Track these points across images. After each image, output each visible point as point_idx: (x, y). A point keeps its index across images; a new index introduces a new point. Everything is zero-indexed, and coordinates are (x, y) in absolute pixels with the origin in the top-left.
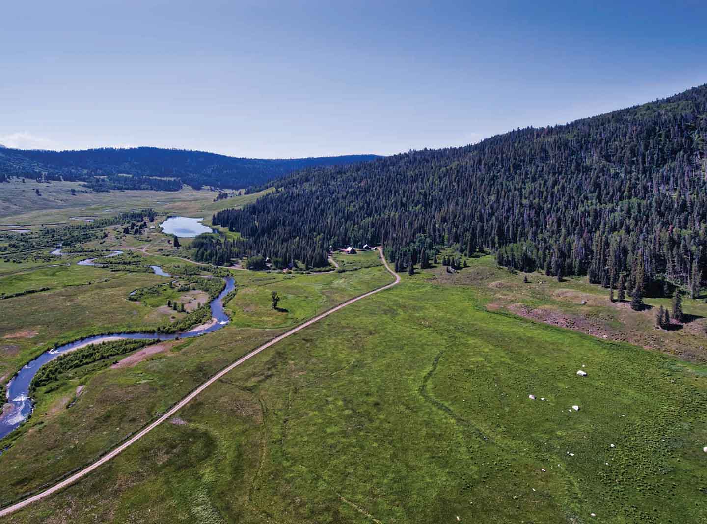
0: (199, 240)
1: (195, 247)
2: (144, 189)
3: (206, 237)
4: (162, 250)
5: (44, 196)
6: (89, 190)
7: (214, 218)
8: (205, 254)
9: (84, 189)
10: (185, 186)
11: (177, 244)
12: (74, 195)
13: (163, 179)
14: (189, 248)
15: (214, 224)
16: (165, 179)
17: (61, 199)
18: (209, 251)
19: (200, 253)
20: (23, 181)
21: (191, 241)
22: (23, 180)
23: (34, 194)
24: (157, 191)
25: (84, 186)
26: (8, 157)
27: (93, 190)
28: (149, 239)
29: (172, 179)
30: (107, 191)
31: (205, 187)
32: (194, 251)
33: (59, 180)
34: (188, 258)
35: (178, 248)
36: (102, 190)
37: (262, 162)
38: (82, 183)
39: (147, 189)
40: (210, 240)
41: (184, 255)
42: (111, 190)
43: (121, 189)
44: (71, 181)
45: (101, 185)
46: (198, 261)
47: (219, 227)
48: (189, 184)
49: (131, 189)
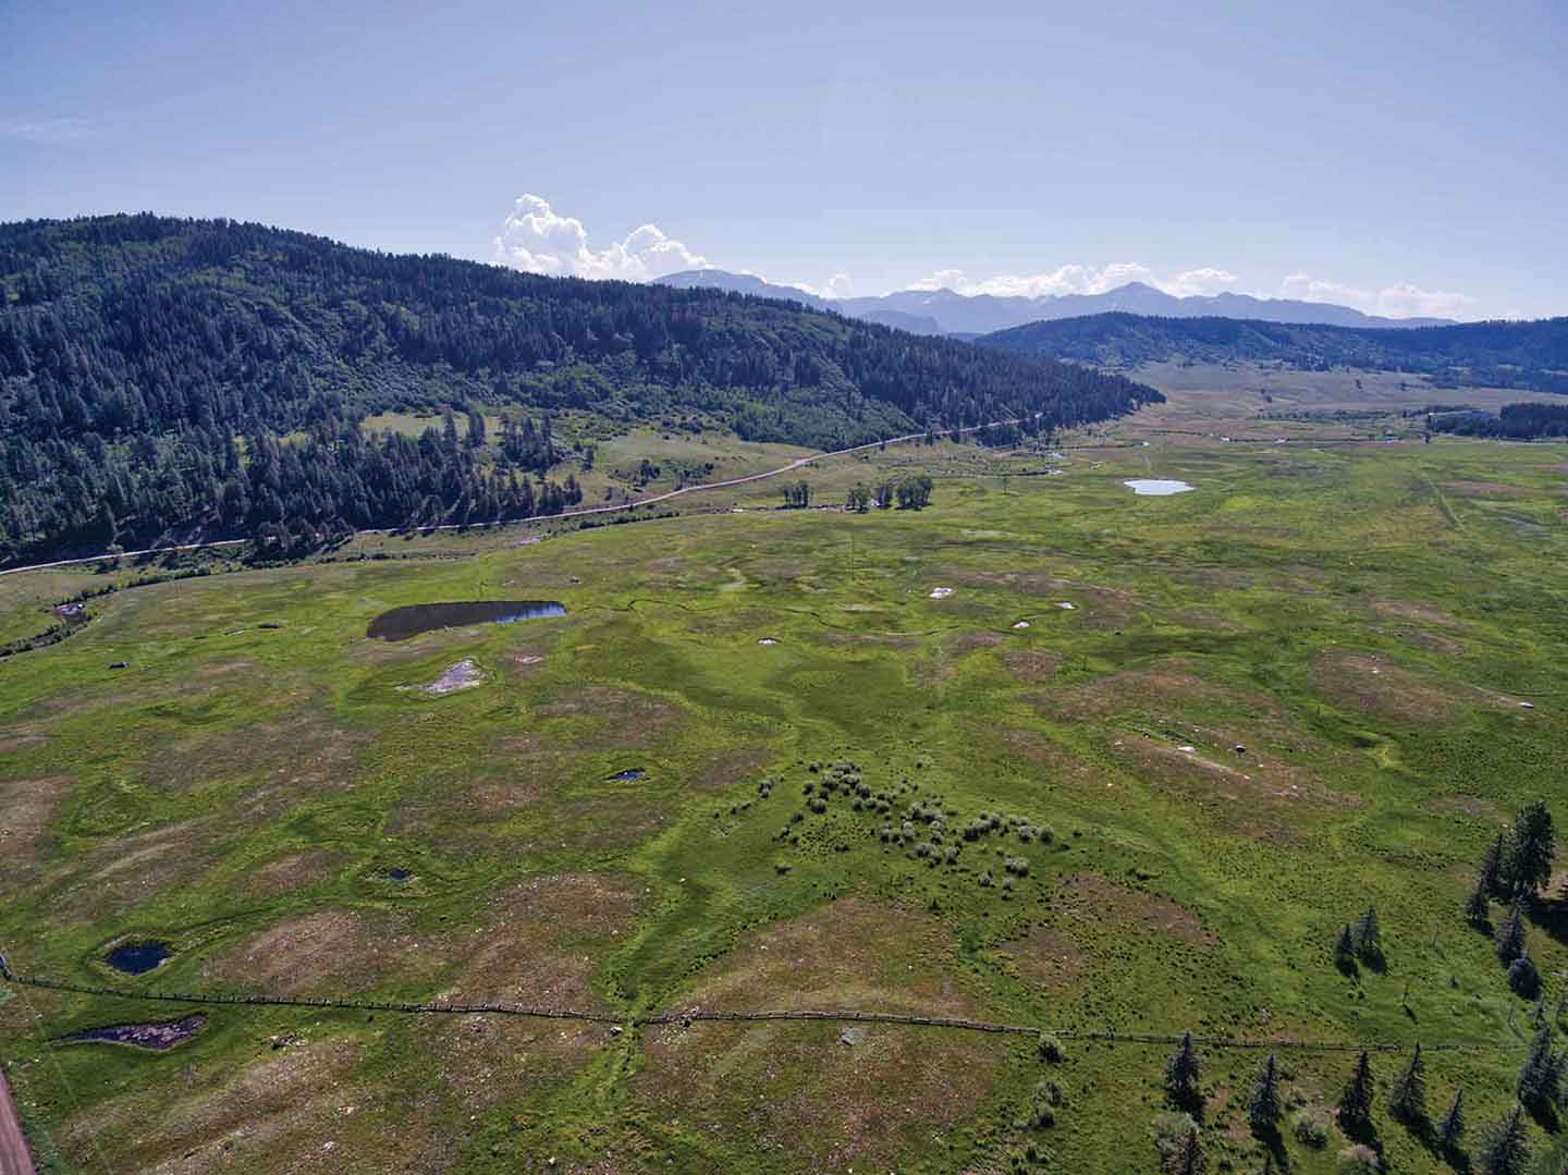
20: (1348, 371)
23: (1354, 384)
45: (1450, 380)
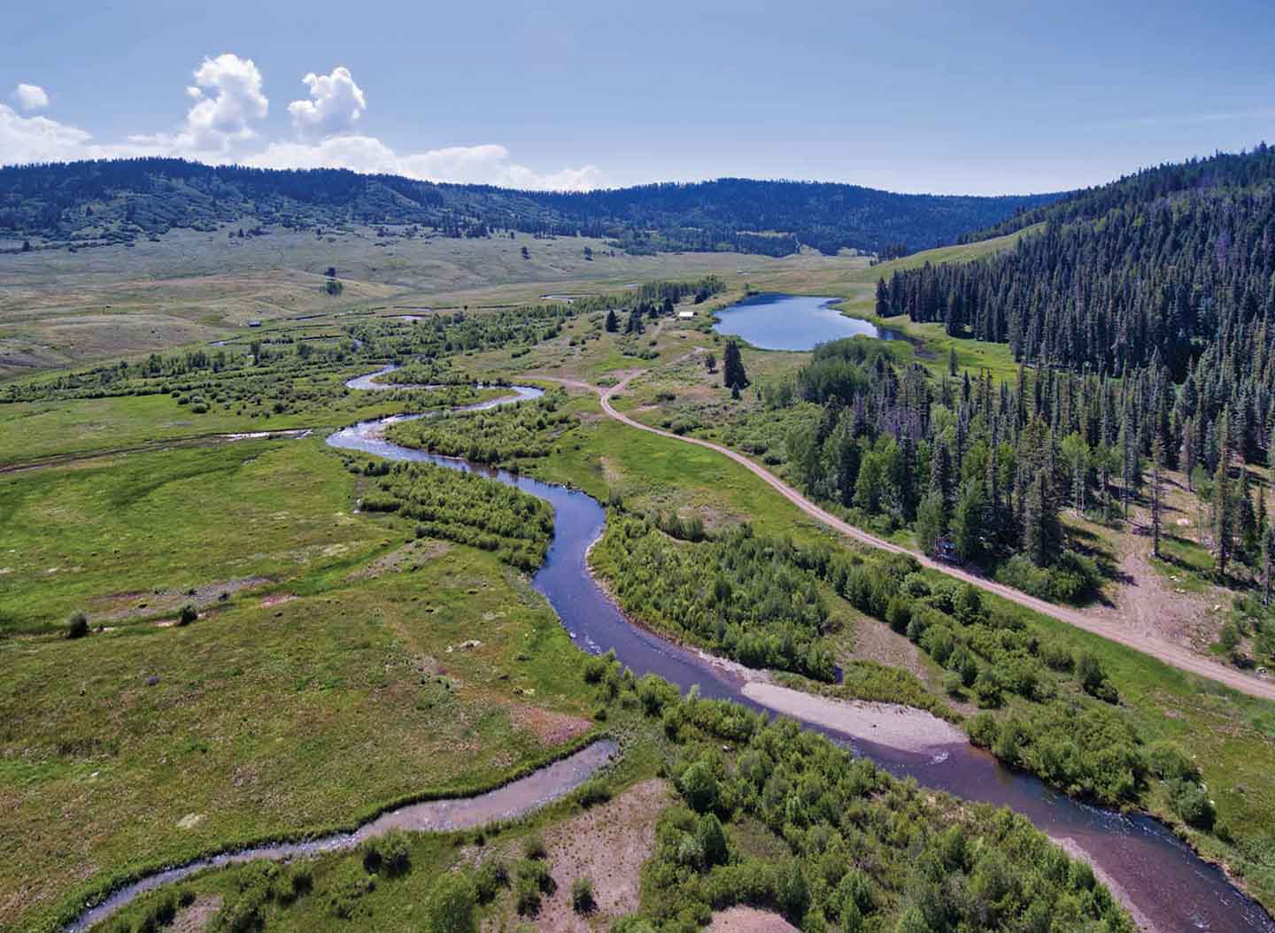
0: (825, 364)
1: (812, 396)
2: (722, 251)
3: (861, 355)
4: (671, 398)
5: (535, 260)
6: (617, 251)
7: (882, 293)
8: (868, 458)
9: (609, 249)
10: (805, 249)
11: (736, 378)
12: (588, 259)
13: (761, 234)
14: (785, 399)
15: (883, 310)
16: (766, 234)
17: (561, 265)
18: (891, 445)
19: (834, 443)
21: (796, 365)
22: (512, 234)
24: (746, 253)
25: (613, 244)
26: (507, 202)
27: (627, 252)
28: (653, 350)
29: (780, 235)
30: (650, 254)
31: (845, 250)
32: (806, 417)
33: (574, 235)
34: (773, 462)
35: (736, 395)
36: (641, 251)
37: (967, 202)
38: (610, 240)
39: (727, 250)
40: (880, 367)
41: (753, 436)
42: (658, 253)
43: (677, 250)
44: (592, 237)
46: (820, 498)
47: (903, 321)
48: (813, 245)
49: (697, 250)
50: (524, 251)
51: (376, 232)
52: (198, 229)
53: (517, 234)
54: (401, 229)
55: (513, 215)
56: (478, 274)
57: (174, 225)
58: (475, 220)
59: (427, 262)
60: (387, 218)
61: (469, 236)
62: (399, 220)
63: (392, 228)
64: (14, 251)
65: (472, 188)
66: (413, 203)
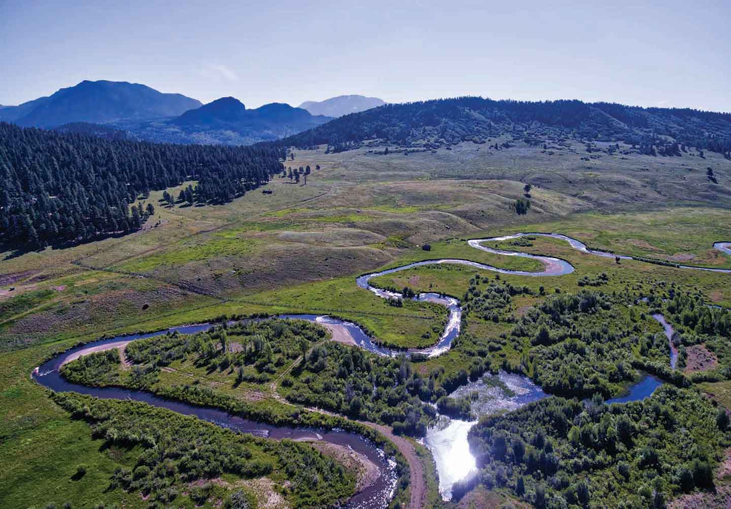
50: (710, 172)
51: (586, 148)
52: (475, 142)
53: (706, 153)
54: (604, 145)
55: (707, 134)
56: (659, 193)
57: (463, 140)
58: (671, 139)
59: (616, 177)
60: (600, 136)
61: (663, 153)
62: (606, 138)
63: (599, 145)
64: (380, 153)
65: (676, 112)
66: (622, 124)
